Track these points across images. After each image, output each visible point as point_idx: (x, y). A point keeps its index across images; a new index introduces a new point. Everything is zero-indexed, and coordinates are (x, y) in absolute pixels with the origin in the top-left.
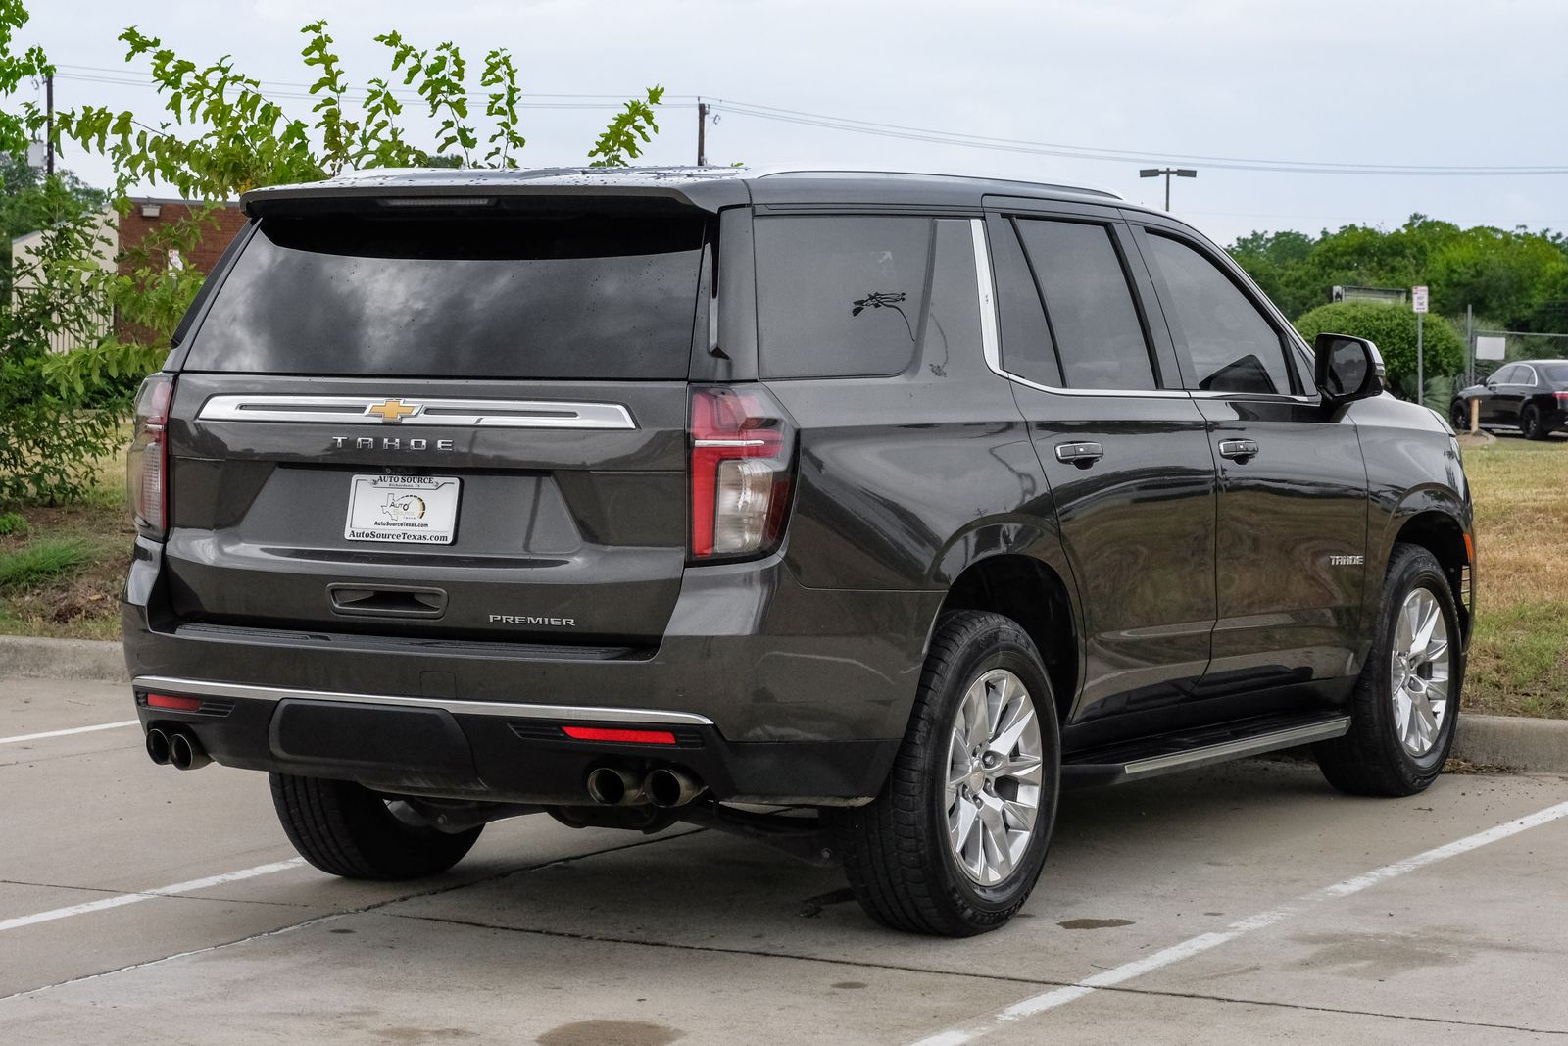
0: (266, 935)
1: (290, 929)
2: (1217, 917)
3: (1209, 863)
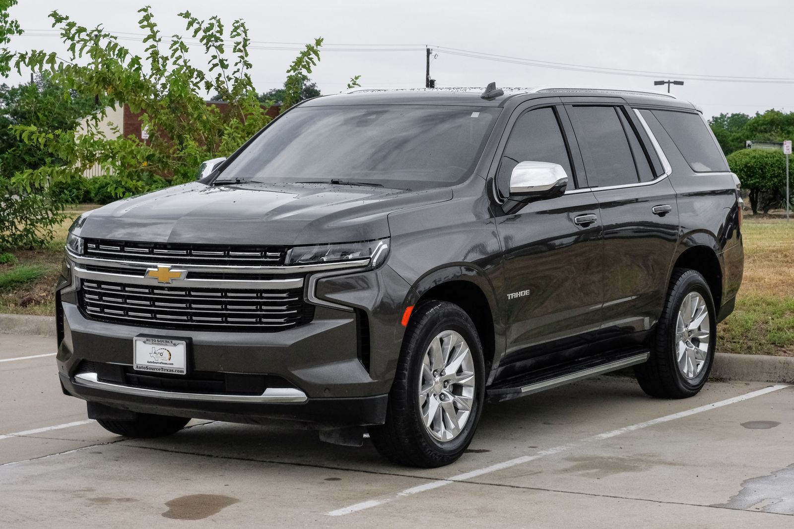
0: (58, 454)
1: (71, 451)
2: (534, 449)
3: (545, 423)
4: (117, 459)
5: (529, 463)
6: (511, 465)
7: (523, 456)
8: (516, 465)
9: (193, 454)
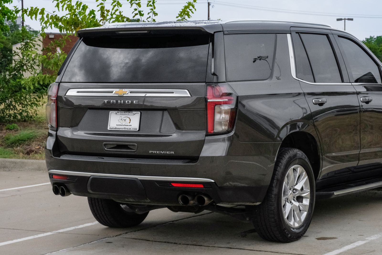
0: (87, 244)
1: (94, 242)
2: (362, 236)
3: (360, 221)
4: (123, 246)
5: (364, 245)
6: (354, 246)
7: (358, 241)
8: (357, 247)
9: (165, 242)
